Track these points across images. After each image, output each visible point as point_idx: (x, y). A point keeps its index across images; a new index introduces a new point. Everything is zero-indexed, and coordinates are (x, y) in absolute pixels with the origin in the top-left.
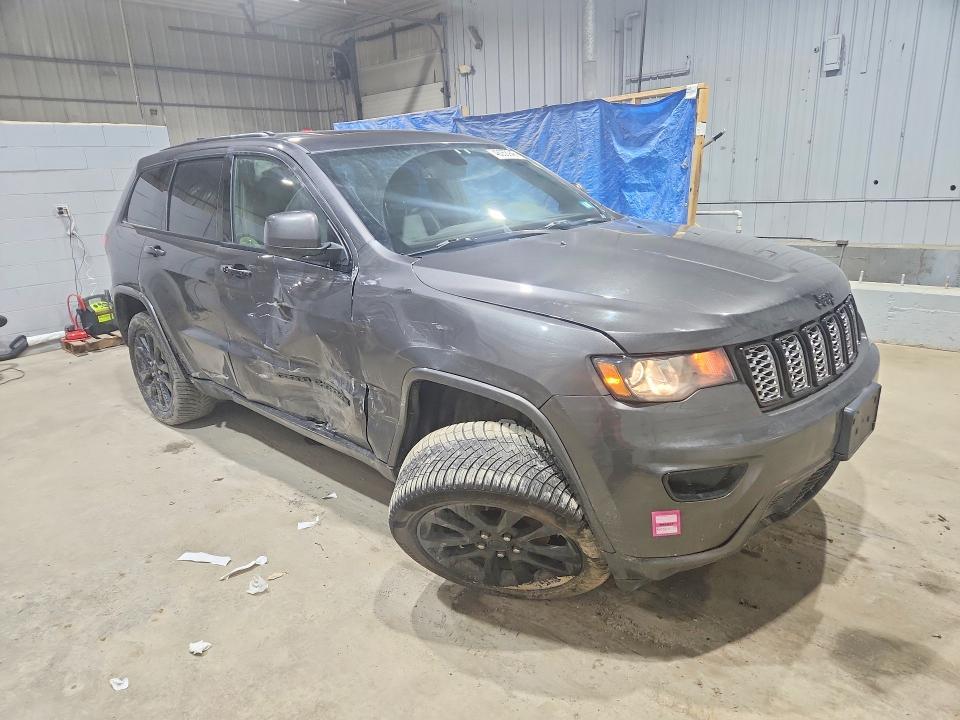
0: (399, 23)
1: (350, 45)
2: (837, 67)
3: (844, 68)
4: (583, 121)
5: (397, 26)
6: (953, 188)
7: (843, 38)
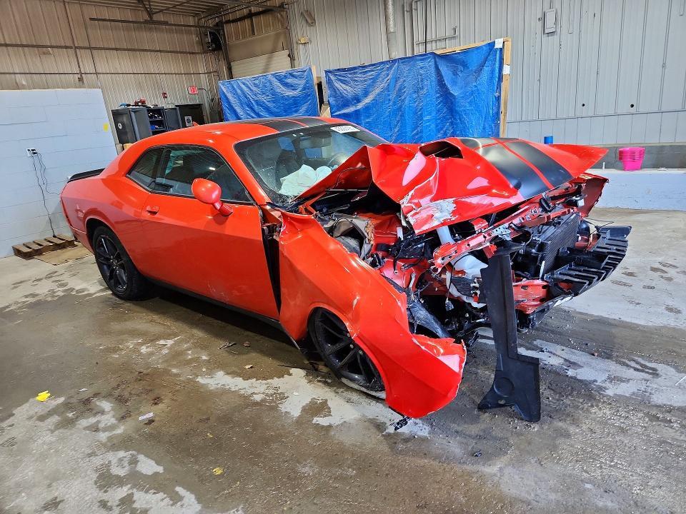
0: (254, 9)
1: (220, 25)
2: (553, 30)
3: (558, 31)
4: (421, 68)
5: (253, 11)
6: (632, 106)
7: (556, 10)
